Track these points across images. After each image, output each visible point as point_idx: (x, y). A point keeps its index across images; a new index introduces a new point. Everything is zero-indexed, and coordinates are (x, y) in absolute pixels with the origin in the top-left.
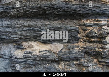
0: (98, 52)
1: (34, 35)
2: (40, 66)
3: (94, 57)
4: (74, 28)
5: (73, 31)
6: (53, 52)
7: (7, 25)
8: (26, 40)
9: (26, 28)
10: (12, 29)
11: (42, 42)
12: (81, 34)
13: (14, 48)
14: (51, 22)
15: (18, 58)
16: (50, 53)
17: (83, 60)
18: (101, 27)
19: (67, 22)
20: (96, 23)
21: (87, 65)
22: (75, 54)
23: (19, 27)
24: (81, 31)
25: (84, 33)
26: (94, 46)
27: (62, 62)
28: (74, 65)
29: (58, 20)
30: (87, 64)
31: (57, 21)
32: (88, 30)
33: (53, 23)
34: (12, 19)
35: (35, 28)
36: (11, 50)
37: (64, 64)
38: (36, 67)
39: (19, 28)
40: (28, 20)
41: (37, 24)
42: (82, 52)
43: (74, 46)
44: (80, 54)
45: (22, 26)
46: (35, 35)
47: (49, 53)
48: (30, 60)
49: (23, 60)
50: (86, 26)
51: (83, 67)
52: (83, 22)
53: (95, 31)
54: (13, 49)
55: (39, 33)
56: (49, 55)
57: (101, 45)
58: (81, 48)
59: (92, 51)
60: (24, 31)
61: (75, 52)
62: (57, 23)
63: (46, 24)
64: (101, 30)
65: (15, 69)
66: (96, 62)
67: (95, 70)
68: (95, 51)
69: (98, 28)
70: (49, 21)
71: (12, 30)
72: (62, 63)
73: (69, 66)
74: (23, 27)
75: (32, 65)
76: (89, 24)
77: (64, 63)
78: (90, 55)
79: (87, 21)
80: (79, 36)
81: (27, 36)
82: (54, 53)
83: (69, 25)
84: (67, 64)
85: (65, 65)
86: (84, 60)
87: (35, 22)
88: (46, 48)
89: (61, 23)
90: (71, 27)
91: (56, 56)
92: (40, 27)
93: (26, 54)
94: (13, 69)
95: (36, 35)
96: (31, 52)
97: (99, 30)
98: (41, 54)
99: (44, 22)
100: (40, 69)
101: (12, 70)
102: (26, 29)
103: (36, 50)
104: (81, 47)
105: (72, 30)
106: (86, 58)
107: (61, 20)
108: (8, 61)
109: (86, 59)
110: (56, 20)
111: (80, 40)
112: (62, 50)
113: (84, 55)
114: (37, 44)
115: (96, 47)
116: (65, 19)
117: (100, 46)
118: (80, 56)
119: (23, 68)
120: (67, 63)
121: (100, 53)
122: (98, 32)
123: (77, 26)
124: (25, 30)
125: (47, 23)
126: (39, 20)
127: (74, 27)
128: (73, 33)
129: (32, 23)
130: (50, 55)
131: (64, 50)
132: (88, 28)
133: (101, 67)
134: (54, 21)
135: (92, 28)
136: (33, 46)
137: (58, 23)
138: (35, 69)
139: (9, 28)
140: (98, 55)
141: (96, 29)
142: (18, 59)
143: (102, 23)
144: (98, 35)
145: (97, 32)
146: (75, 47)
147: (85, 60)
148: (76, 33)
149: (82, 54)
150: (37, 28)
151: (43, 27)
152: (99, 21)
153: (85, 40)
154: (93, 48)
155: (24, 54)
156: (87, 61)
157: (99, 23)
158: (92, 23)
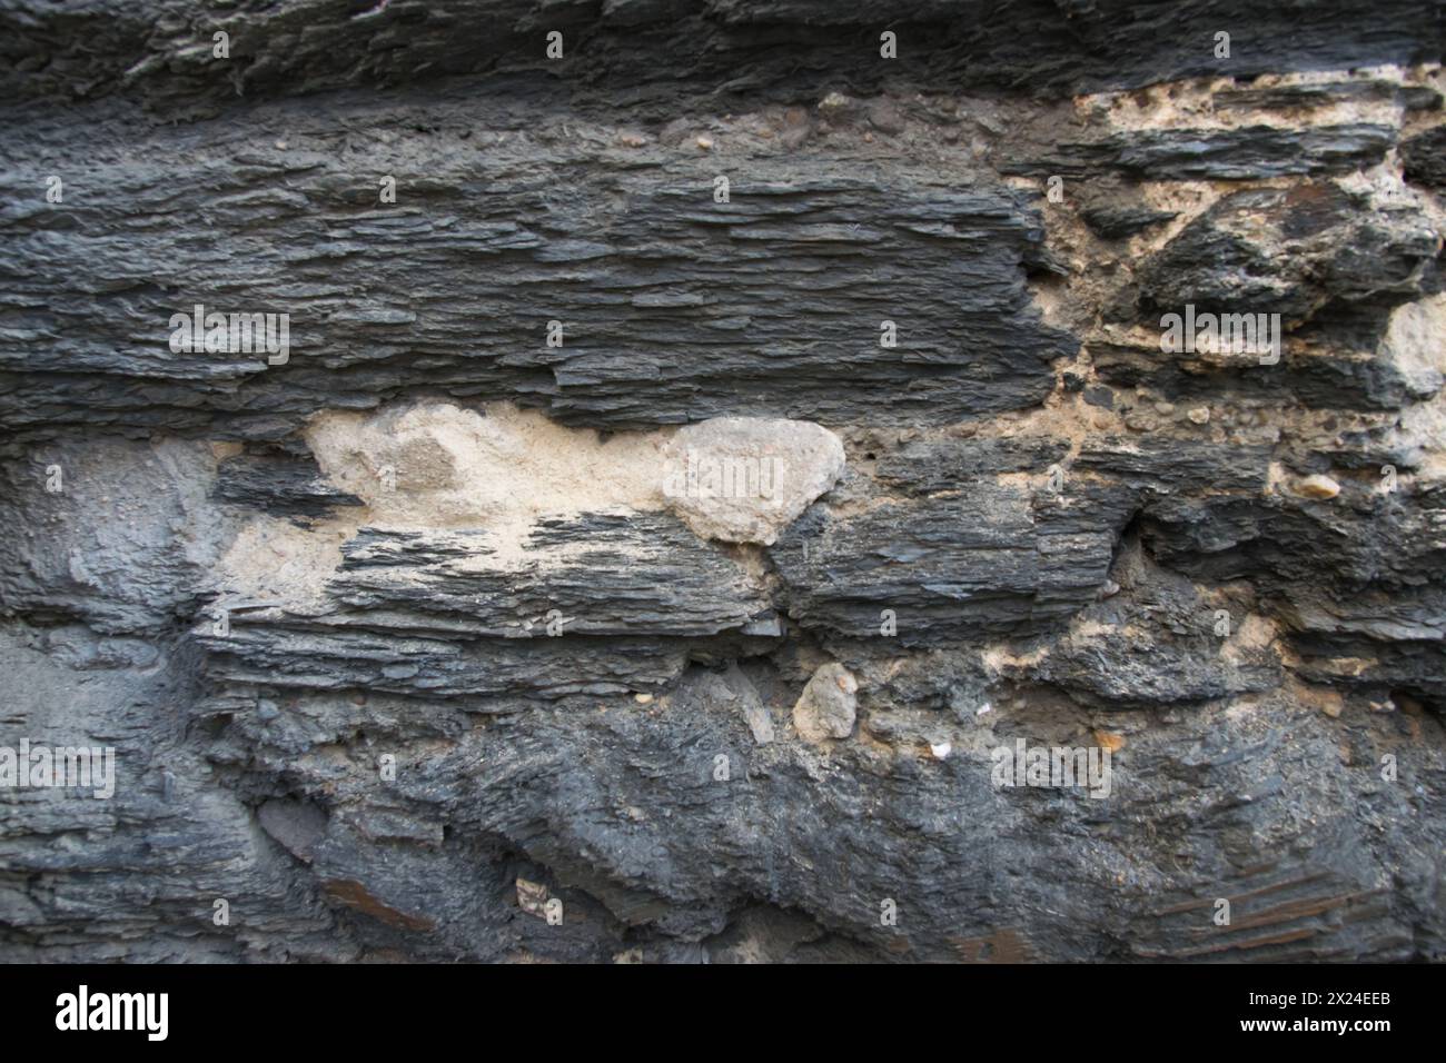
0: (1291, 512)
1: (463, 309)
2: (540, 713)
3: (1235, 588)
4: (982, 198)
5: (970, 251)
6: (706, 533)
7: (124, 202)
8: (362, 392)
9: (359, 229)
10: (182, 243)
11: (557, 404)
12: (1075, 282)
13: (217, 495)
14: (672, 129)
15: (266, 613)
16: (666, 550)
17: (1101, 621)
18: (1320, 178)
19: (892, 132)
20: (1262, 128)
21: (1151, 684)
22: (995, 546)
23: (270, 213)
24: (1069, 249)
25: (1109, 271)
26: (1240, 436)
27: (832, 658)
28: (990, 690)
29: (771, 102)
30: (1150, 673)
31: (749, 121)
32: (1163, 221)
33: (705, 140)
34: (179, 115)
35: (473, 214)
36: (177, 523)
37: (851, 684)
38: (502, 729)
39: (263, 223)
40: (382, 114)
41: (494, 162)
42: (1086, 515)
43: (989, 444)
44: (1056, 544)
45: (309, 195)
46: (465, 319)
47: (656, 550)
48: (412, 647)
49: (329, 645)
50: (1136, 175)
51: (1100, 720)
52: (1098, 116)
53: (1255, 233)
54: (206, 515)
55: (514, 279)
56: (660, 579)
57: (1323, 415)
58: (1077, 466)
59: (1214, 507)
60: (326, 259)
61: (992, 519)
62: (756, 137)
63: (607, 167)
64: (1324, 219)
65: (241, 754)
66: (1268, 651)
67: (1252, 742)
68: (1244, 495)
69: (1290, 194)
70: (650, 122)
71: (184, 254)
72: (825, 670)
73: (922, 702)
74: (317, 217)
75: (447, 711)
76: (1170, 147)
77: (858, 674)
78: (1195, 555)
79: (1144, 101)
80: (1046, 307)
81: (368, 333)
82: (728, 548)
83: (915, 161)
84: (889, 689)
85: (862, 695)
86: (1108, 629)
87: (471, 144)
88: (617, 492)
89: (801, 144)
90: (941, 195)
91: (748, 584)
92: (534, 206)
93: (362, 575)
94: (211, 761)
95: (485, 308)
96: (427, 540)
97: (1296, 226)
98: (553, 560)
99: (587, 132)
100: (548, 758)
101: (207, 769)
102: (356, 237)
103: (494, 510)
104: (1072, 455)
105: (949, 230)
106: (1133, 601)
107: (809, 104)
108: (149, 666)
109: (1132, 617)
110: (740, 101)
111: (1064, 367)
112: (827, 510)
113: (1114, 566)
114: (494, 433)
115: (1269, 451)
116: (850, 93)
117: (1317, 431)
118: (1058, 577)
119: (341, 742)
120: (897, 666)
121: (1315, 522)
122: (1293, 251)
123: (1020, 183)
124: (348, 247)
125: (628, 144)
126: (518, 110)
127: (983, 194)
128: (964, 267)
129: (423, 158)
130: (666, 569)
131: (851, 510)
132: (1155, 195)
133: (1321, 714)
134: (720, 116)
135: (1210, 195)
136: (447, 462)
137: (763, 146)
138: (487, 752)
139: (146, 239)
140: (1284, 550)
141: (1255, 208)
142: (268, 625)
143: (1333, 132)
144: (1279, 285)
145: (1269, 246)
146: (992, 463)
147: (1128, 631)
148: (1001, 266)
149: (1082, 541)
150: (490, 217)
151: (575, 201)
152: (1296, 100)
153: (1127, 357)
154: (1230, 466)
155: (339, 569)
156: (1148, 640)
157: (1295, 125)
158: (1209, 124)
